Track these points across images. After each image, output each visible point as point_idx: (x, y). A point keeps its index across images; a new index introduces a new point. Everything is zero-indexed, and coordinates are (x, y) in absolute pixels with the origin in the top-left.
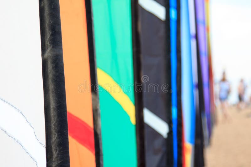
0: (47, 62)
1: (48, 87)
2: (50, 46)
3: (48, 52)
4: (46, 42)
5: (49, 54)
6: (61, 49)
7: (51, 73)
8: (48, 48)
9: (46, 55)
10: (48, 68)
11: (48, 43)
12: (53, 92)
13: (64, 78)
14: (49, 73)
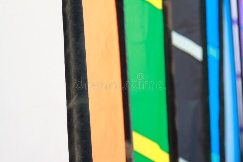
0: (73, 111)
1: (74, 139)
2: (76, 95)
3: (74, 101)
4: (72, 90)
5: (75, 103)
6: (87, 98)
7: (76, 123)
8: (73, 98)
9: (71, 104)
10: (73, 118)
11: (73, 92)
12: (78, 144)
13: (90, 128)
14: (74, 123)
